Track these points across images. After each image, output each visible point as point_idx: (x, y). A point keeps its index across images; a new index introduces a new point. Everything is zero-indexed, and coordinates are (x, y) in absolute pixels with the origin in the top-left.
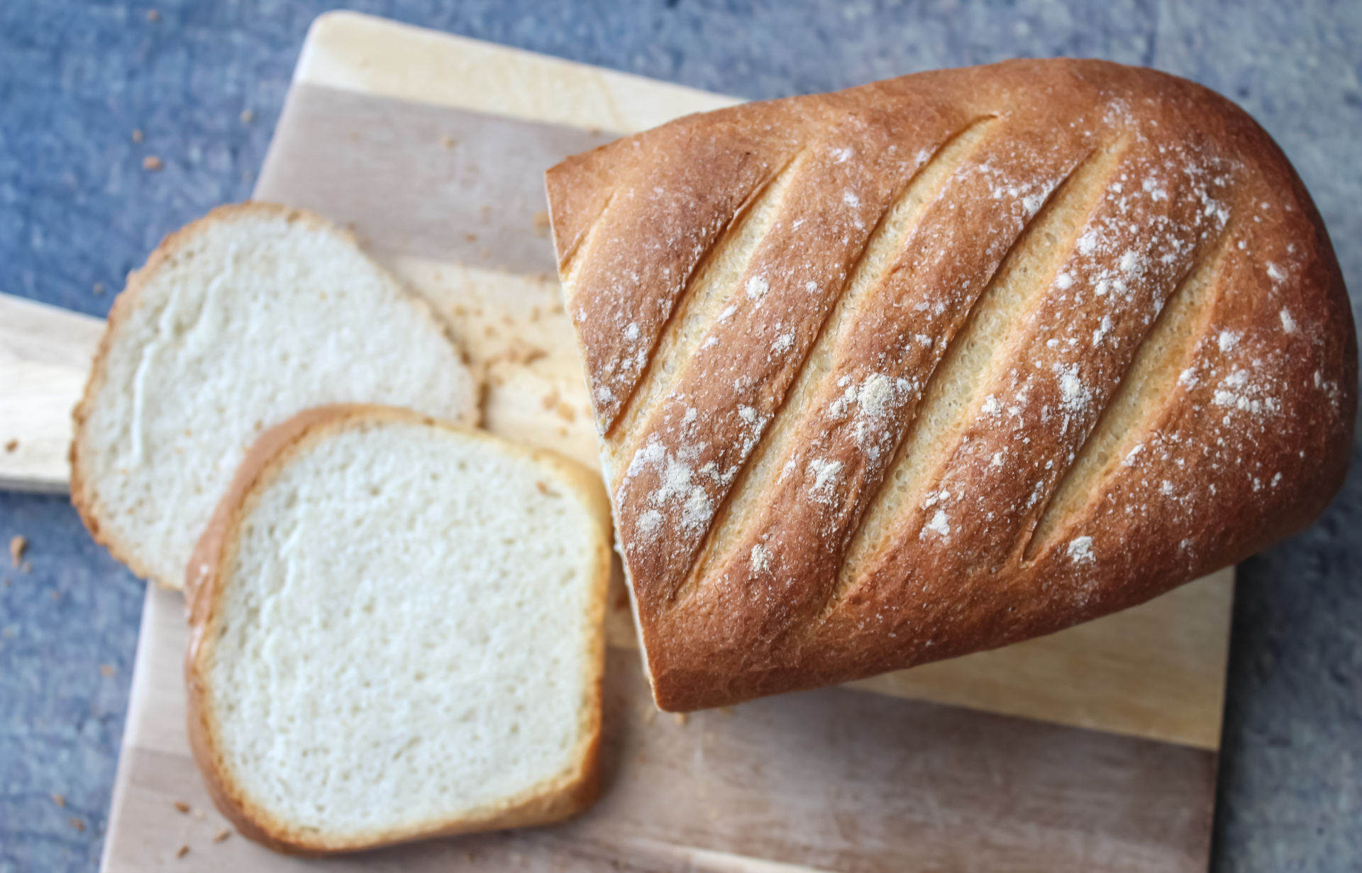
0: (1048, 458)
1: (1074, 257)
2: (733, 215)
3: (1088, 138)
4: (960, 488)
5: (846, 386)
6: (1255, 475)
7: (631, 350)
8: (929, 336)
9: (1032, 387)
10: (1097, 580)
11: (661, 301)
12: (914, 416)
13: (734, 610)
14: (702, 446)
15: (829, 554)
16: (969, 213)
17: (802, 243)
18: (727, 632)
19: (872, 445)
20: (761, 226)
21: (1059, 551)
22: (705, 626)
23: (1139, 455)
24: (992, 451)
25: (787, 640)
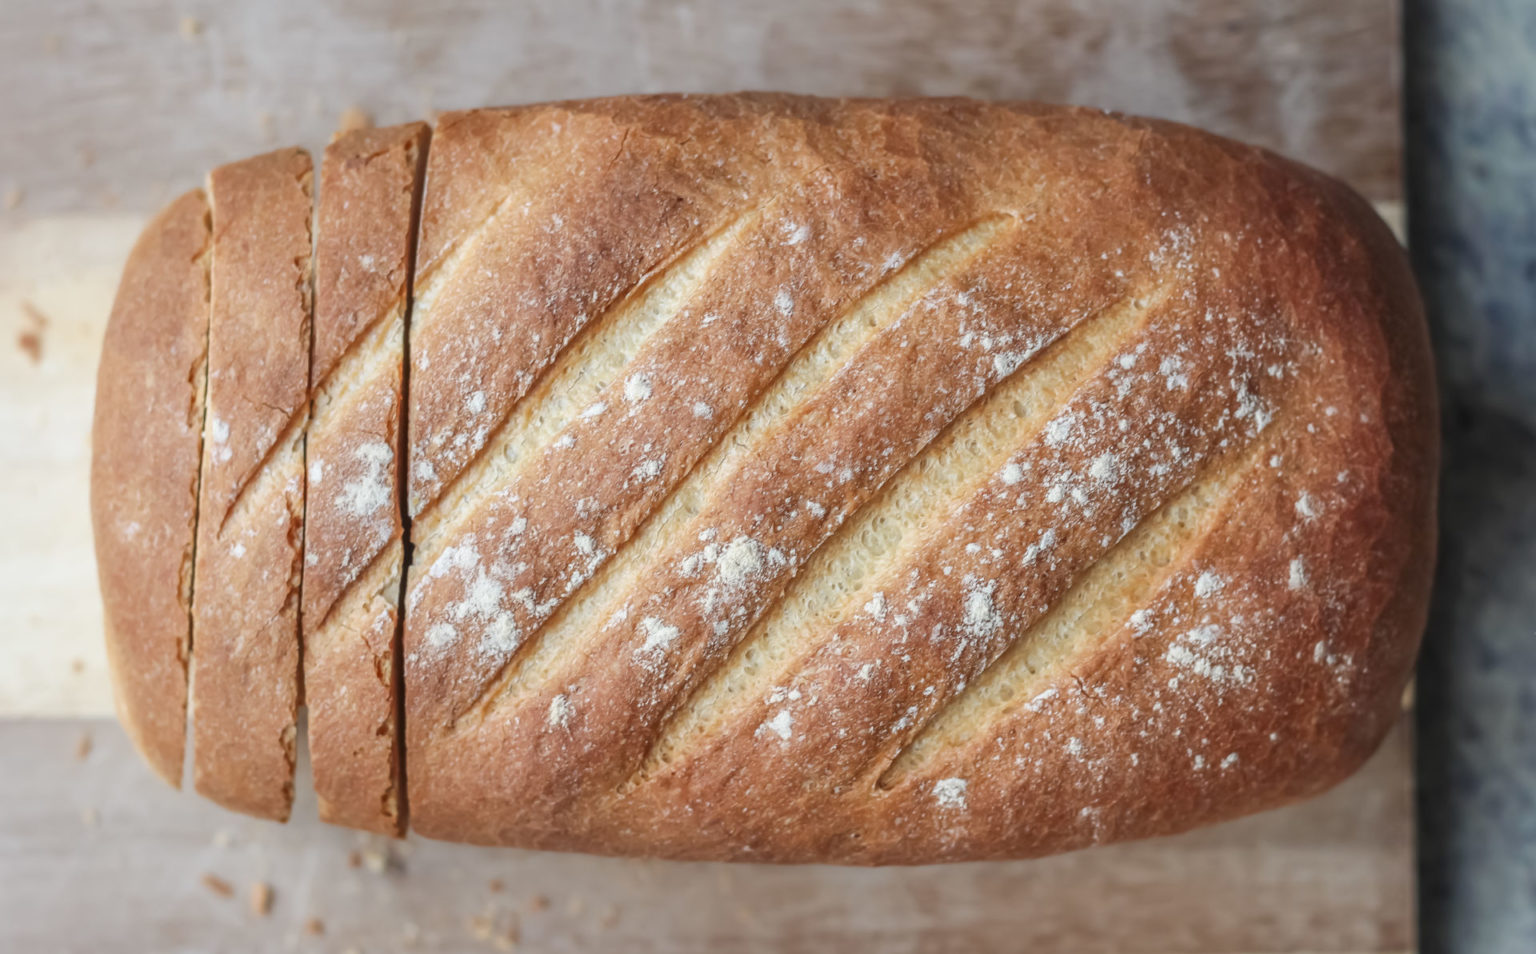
0: (929, 683)
1: (1035, 445)
2: (638, 279)
3: (1116, 280)
4: (814, 692)
5: (708, 542)
6: (1199, 751)
7: (470, 424)
8: (823, 505)
9: (930, 597)
10: (966, 828)
11: (519, 373)
12: (782, 594)
13: (517, 759)
14: (522, 567)
15: (641, 727)
16: (921, 358)
17: (706, 348)
18: (505, 781)
19: (720, 619)
20: (670, 300)
21: (922, 787)
22: (482, 766)
23: (1050, 702)
24: (862, 659)
25: (575, 807)
